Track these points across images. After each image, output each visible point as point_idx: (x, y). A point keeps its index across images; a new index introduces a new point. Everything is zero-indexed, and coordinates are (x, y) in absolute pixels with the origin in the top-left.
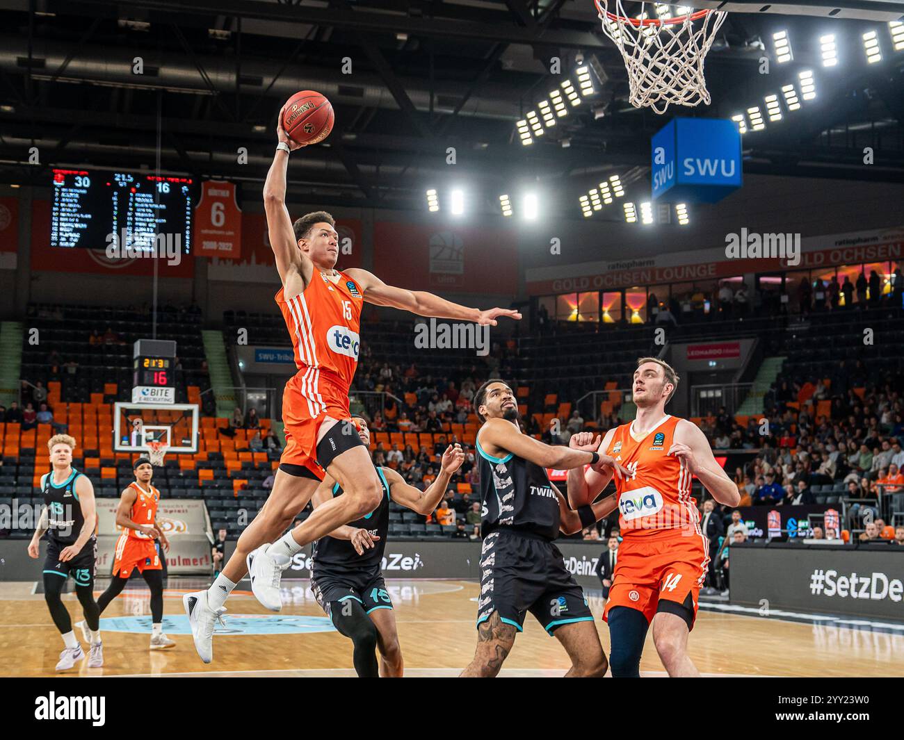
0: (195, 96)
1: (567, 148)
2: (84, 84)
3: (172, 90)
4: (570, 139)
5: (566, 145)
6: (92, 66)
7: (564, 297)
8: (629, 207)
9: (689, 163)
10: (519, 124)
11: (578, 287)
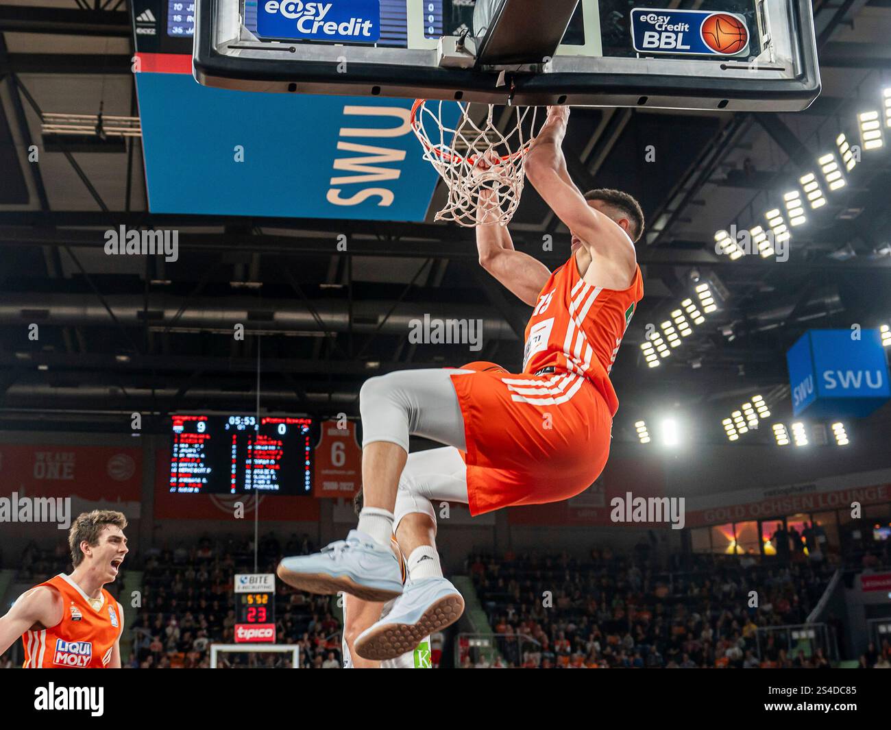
0: (313, 339)
1: (697, 369)
2: (203, 334)
3: (289, 333)
4: (701, 359)
5: (696, 365)
6: (209, 315)
7: (720, 528)
8: (779, 430)
9: (830, 376)
10: (644, 346)
11: (733, 517)
